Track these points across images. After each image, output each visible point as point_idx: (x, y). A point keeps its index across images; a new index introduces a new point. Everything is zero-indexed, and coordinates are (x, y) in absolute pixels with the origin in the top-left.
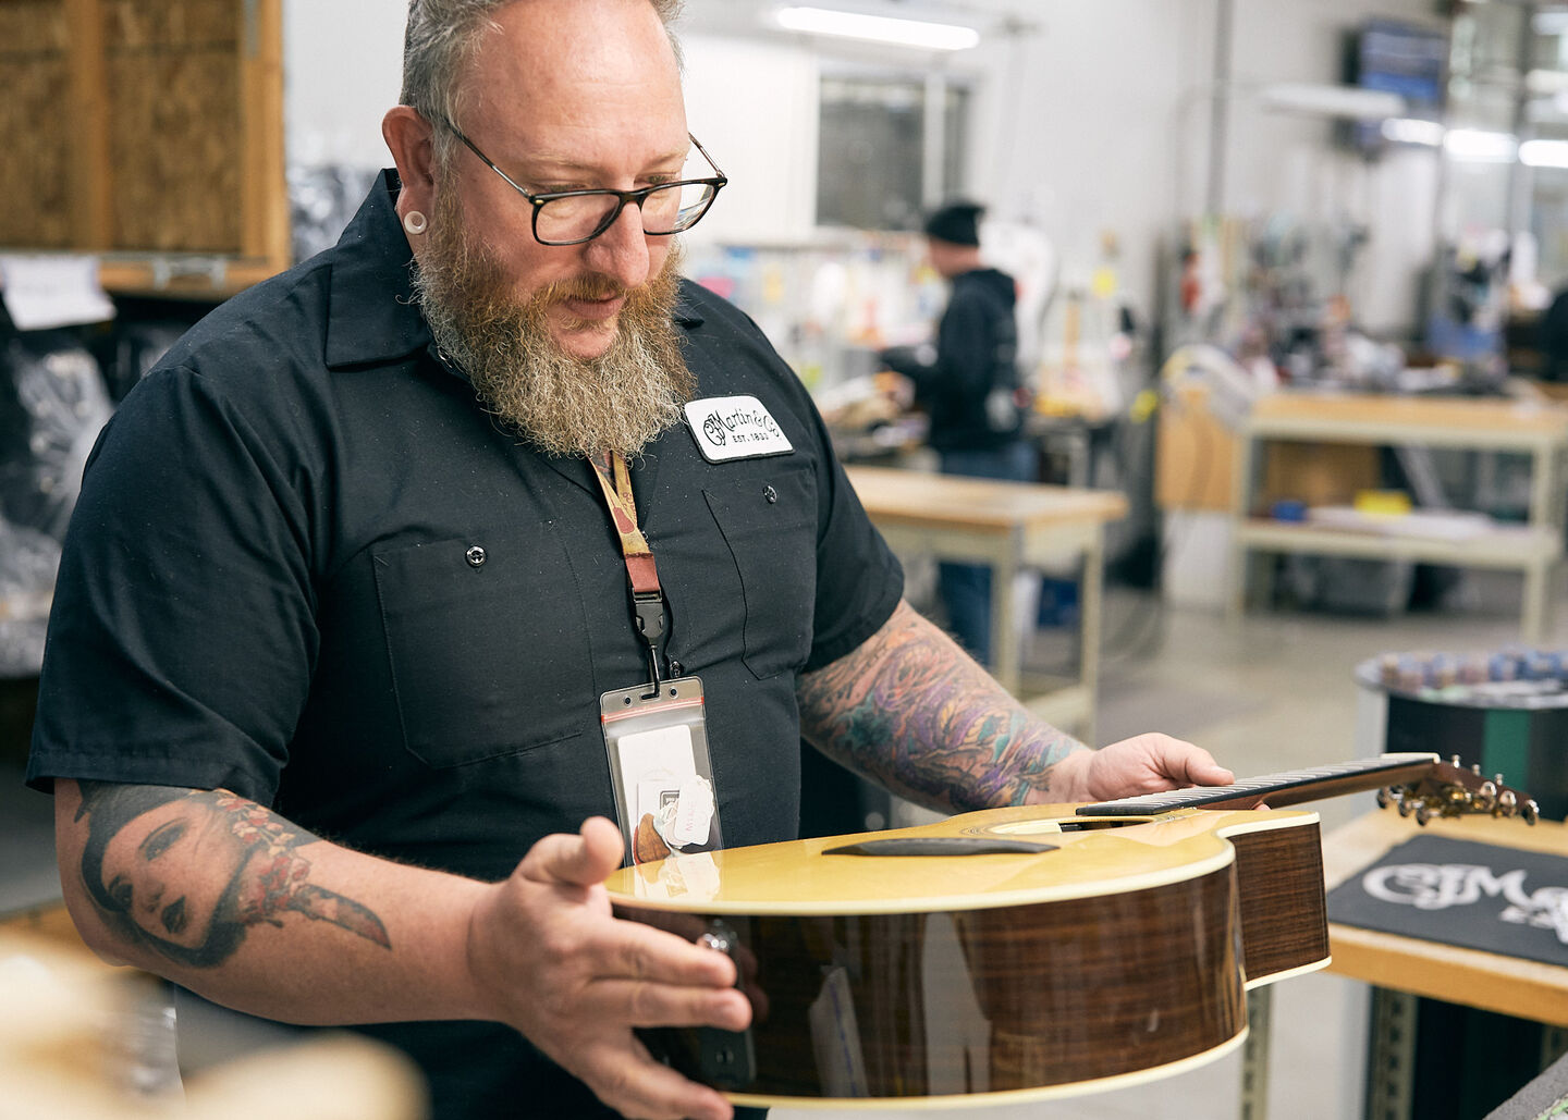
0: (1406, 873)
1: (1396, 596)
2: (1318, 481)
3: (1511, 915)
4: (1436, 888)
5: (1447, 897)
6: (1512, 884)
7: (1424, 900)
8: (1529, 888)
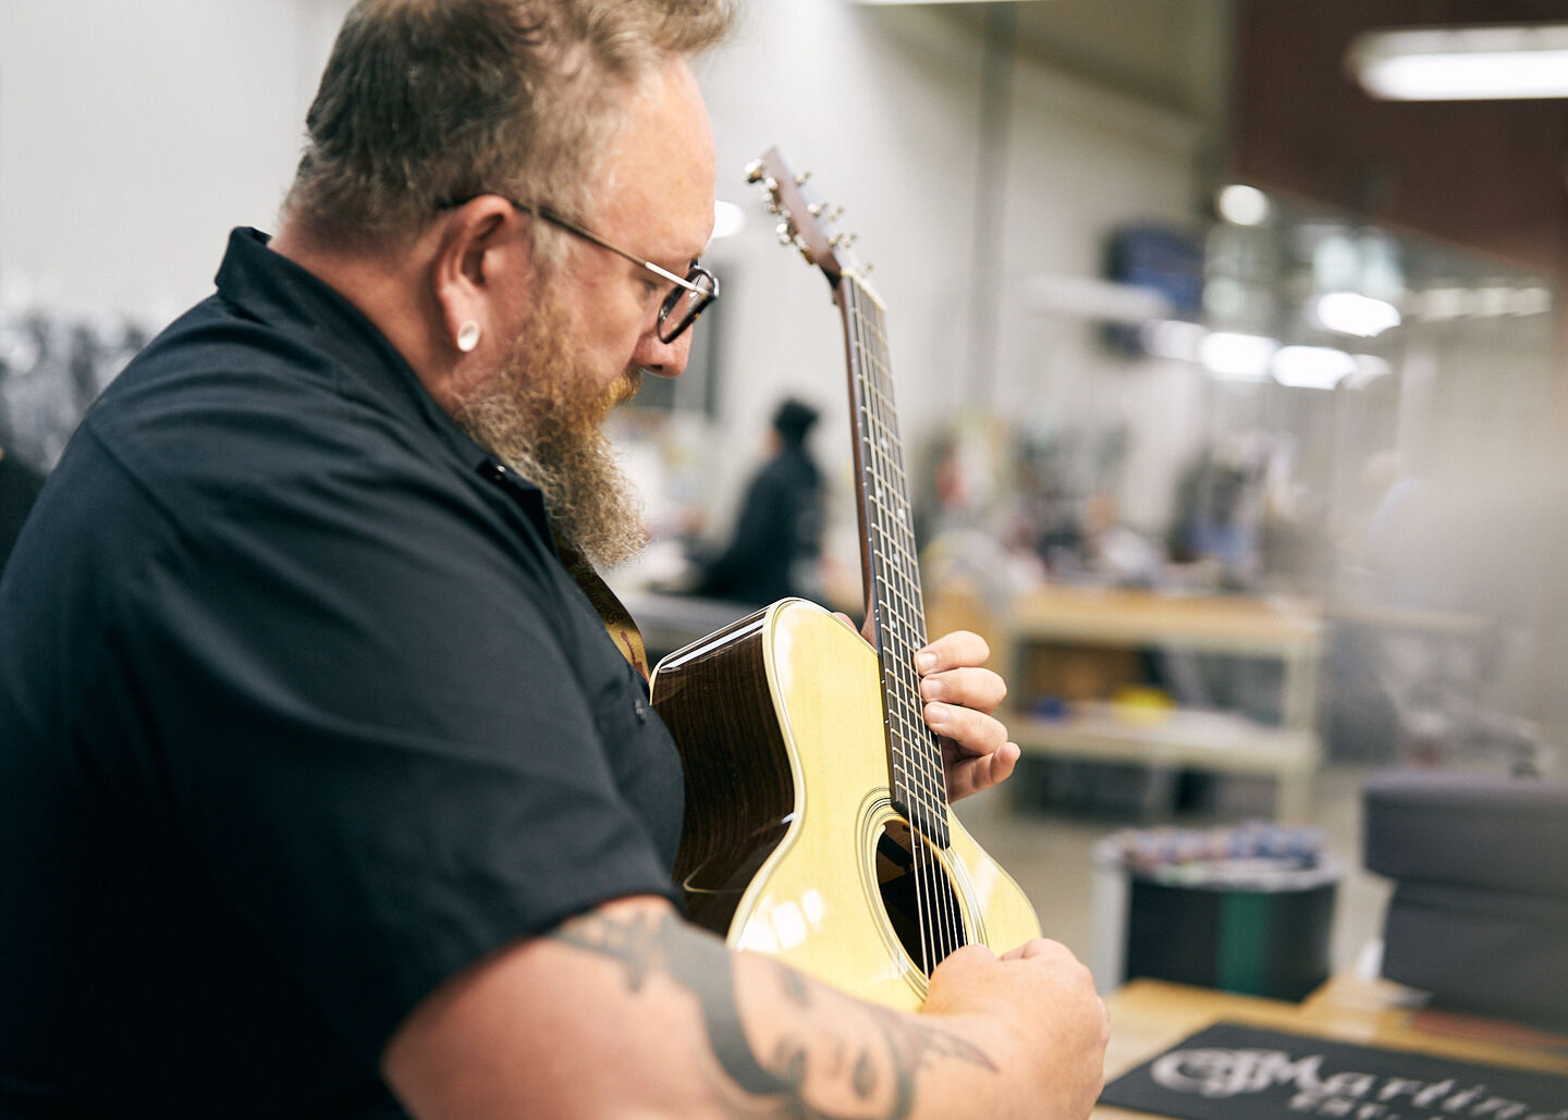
0: (1200, 1059)
1: (1155, 793)
2: (1080, 678)
3: (1300, 1101)
4: (1228, 1072)
5: (1237, 1083)
6: (1306, 1070)
7: (1213, 1086)
8: (1323, 1074)
